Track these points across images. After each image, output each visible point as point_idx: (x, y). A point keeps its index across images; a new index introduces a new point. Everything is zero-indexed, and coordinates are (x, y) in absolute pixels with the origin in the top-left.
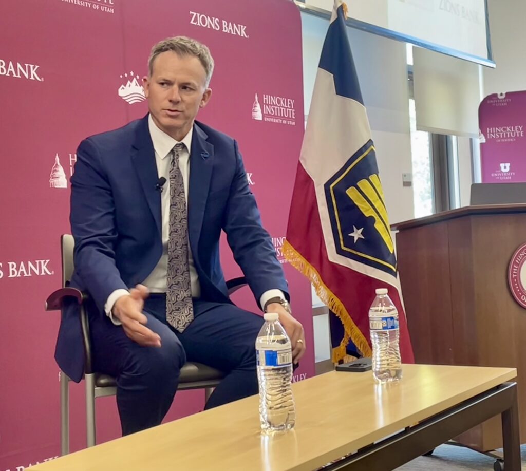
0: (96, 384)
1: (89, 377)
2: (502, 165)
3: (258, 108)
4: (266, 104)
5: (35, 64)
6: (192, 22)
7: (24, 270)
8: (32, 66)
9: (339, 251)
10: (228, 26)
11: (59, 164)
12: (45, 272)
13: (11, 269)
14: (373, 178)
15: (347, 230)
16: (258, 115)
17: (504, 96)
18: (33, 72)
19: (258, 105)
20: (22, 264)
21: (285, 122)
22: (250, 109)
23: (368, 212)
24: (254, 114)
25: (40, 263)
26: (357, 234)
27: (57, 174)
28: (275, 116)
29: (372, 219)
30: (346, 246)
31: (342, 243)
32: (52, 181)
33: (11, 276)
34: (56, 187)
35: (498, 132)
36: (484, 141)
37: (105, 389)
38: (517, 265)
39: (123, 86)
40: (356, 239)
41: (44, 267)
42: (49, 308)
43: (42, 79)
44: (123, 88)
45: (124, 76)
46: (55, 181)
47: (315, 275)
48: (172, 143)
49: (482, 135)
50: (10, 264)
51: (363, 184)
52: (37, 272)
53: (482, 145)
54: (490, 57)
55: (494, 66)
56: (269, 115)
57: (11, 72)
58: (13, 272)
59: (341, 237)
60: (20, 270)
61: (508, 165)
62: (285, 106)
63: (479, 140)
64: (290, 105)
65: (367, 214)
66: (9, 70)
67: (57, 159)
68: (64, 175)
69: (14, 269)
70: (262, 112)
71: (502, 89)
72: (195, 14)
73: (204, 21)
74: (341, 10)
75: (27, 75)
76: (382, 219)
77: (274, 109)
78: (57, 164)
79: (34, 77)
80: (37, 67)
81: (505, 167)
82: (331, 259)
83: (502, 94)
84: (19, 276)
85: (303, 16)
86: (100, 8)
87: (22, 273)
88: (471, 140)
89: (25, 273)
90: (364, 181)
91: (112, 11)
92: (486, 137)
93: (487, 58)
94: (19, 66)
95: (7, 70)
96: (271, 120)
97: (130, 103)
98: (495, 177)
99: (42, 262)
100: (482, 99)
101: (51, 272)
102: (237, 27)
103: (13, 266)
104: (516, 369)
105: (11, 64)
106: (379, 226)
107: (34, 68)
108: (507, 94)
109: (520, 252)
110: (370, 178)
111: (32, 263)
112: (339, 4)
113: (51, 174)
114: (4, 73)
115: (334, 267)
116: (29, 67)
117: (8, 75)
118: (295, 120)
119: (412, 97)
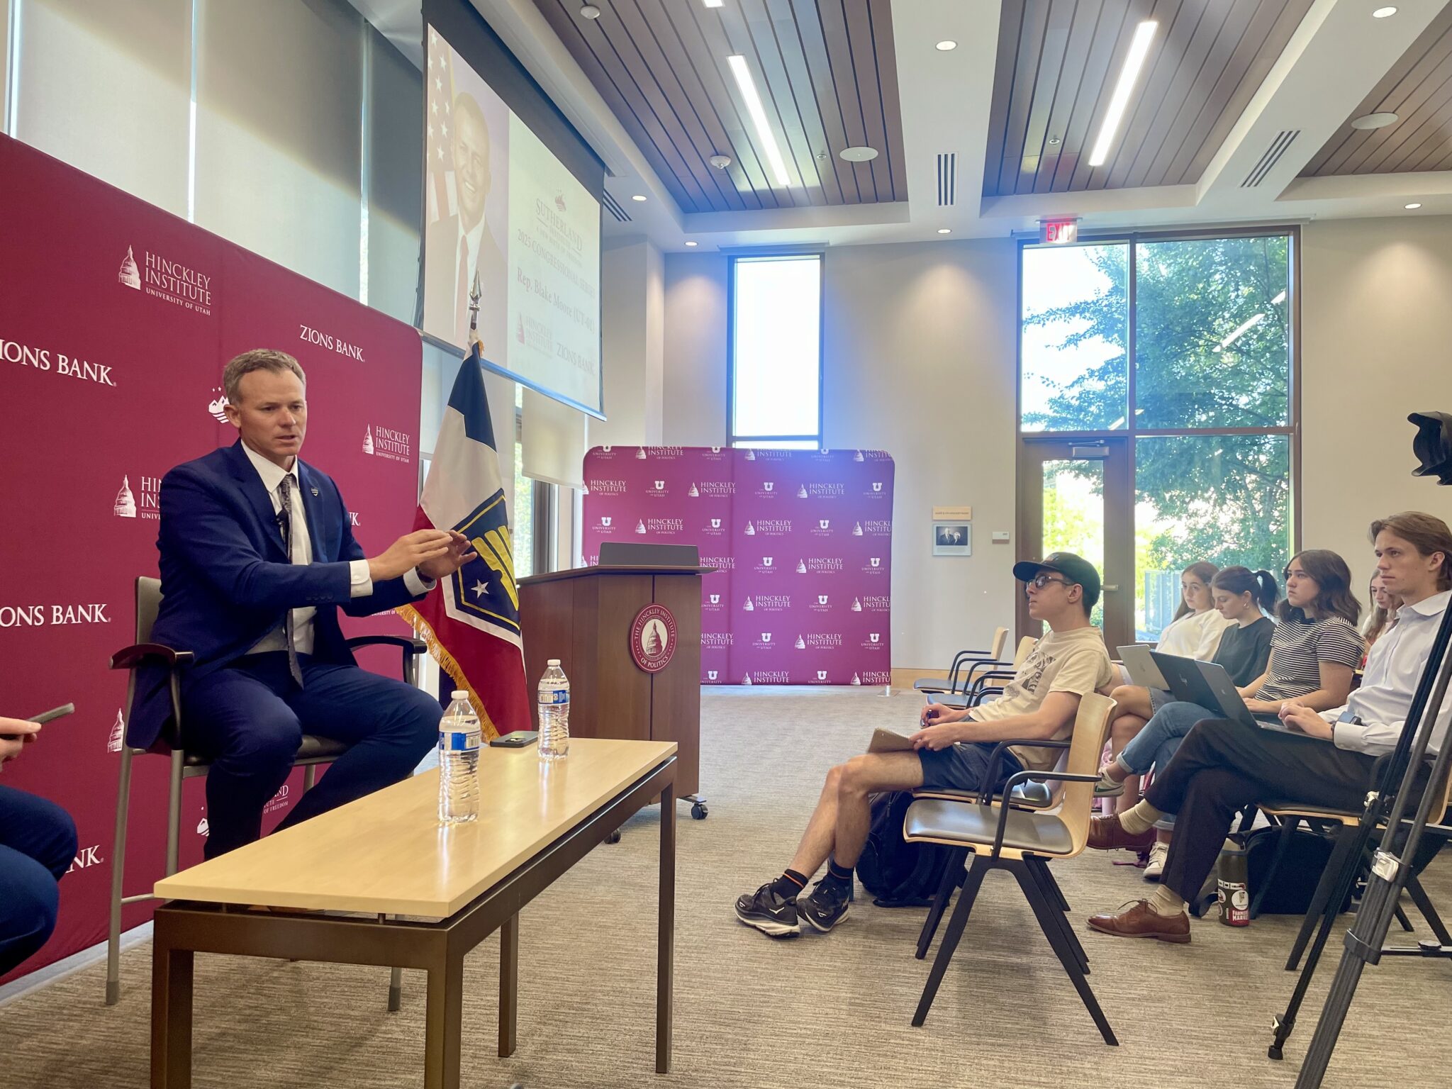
0: (185, 762)
1: (177, 755)
2: (604, 519)
3: (370, 440)
4: (378, 437)
5: (106, 366)
6: (302, 337)
7: (72, 616)
8: (102, 367)
9: (459, 606)
10: (342, 346)
11: (127, 487)
12: (99, 618)
13: (55, 614)
14: (502, 529)
15: (470, 583)
16: (369, 449)
17: (609, 450)
18: (103, 374)
19: (370, 437)
20: (70, 608)
21: (398, 458)
22: (362, 441)
23: (494, 566)
24: (365, 447)
25: (94, 608)
26: (481, 589)
27: (124, 500)
28: (387, 451)
29: (498, 574)
30: (468, 602)
31: (463, 598)
32: (117, 508)
33: (54, 622)
34: (122, 515)
35: (601, 485)
36: (587, 493)
37: (197, 768)
38: (639, 626)
39: (214, 401)
40: (479, 594)
41: (98, 613)
42: (115, 666)
43: (115, 384)
44: (215, 404)
45: (217, 390)
46: (121, 508)
47: (429, 631)
48: (281, 474)
49: (586, 487)
50: (55, 608)
51: (490, 535)
52: (89, 619)
53: (585, 496)
54: (602, 411)
55: (605, 419)
56: (381, 449)
57: (75, 372)
58: (58, 618)
59: (462, 592)
60: (67, 616)
61: (609, 519)
62: (399, 440)
63: (582, 491)
64: (405, 440)
65: (493, 568)
66: (73, 368)
67: (126, 481)
68: (133, 502)
69: (59, 614)
70: (374, 445)
71: (608, 443)
72: (306, 328)
73: (315, 337)
74: (476, 348)
75: (95, 378)
76: (509, 575)
77: (387, 443)
78: (125, 488)
79: (105, 380)
80: (109, 369)
81: (606, 521)
82: (449, 615)
83: (607, 448)
84: (65, 622)
85: (424, 345)
86: (194, 308)
87: (69, 619)
88: (573, 490)
89: (73, 619)
90: (493, 532)
91: (208, 313)
92: (589, 489)
93: (598, 410)
94: (86, 365)
95: (70, 370)
96: (383, 454)
97: (223, 422)
98: (596, 530)
99: (97, 606)
100: (586, 451)
101: (106, 618)
102: (353, 348)
103: (58, 610)
104: (676, 743)
105: (76, 361)
106: (505, 581)
107: (105, 369)
108: (612, 448)
109: (643, 614)
110: (499, 529)
111: (83, 607)
112: (475, 342)
113: (117, 499)
114: (66, 372)
115: (452, 622)
116: (99, 368)
117: (71, 374)
118: (410, 457)
119: (519, 439)
